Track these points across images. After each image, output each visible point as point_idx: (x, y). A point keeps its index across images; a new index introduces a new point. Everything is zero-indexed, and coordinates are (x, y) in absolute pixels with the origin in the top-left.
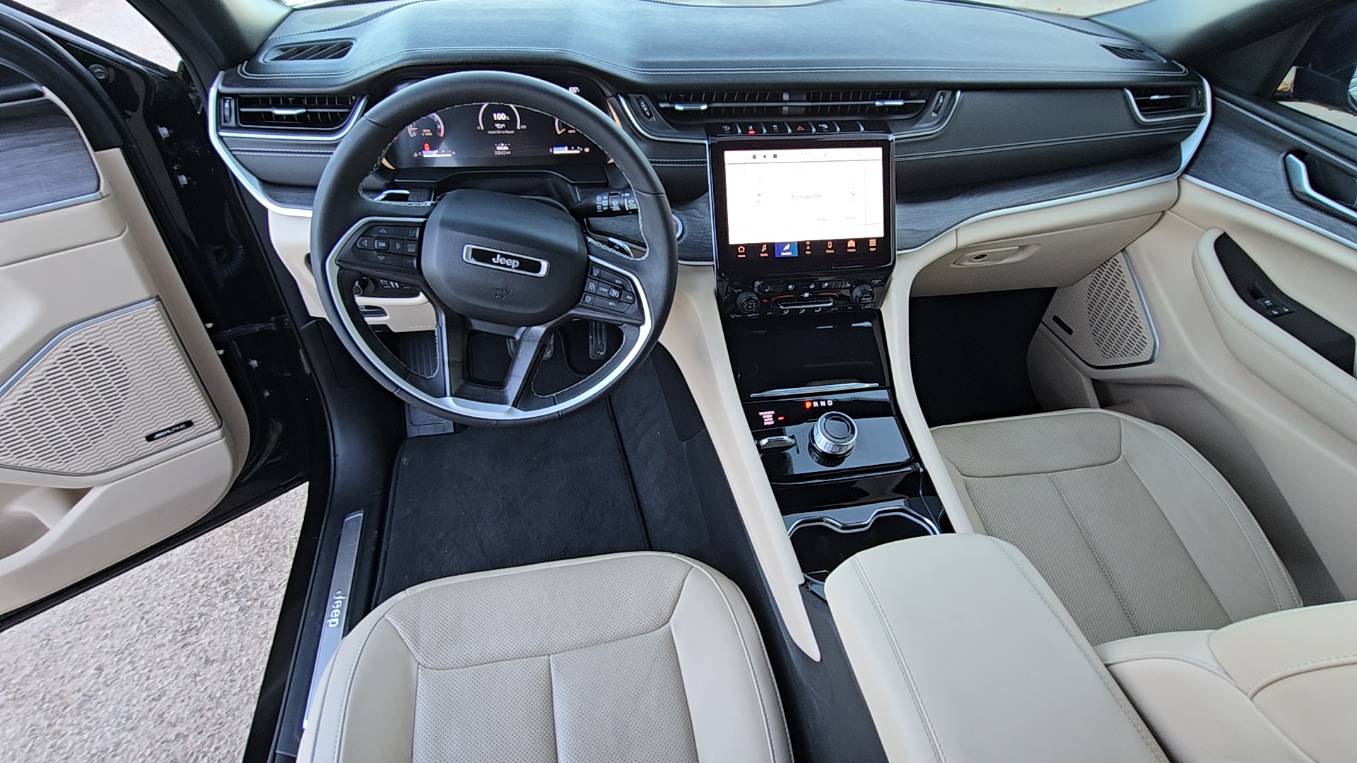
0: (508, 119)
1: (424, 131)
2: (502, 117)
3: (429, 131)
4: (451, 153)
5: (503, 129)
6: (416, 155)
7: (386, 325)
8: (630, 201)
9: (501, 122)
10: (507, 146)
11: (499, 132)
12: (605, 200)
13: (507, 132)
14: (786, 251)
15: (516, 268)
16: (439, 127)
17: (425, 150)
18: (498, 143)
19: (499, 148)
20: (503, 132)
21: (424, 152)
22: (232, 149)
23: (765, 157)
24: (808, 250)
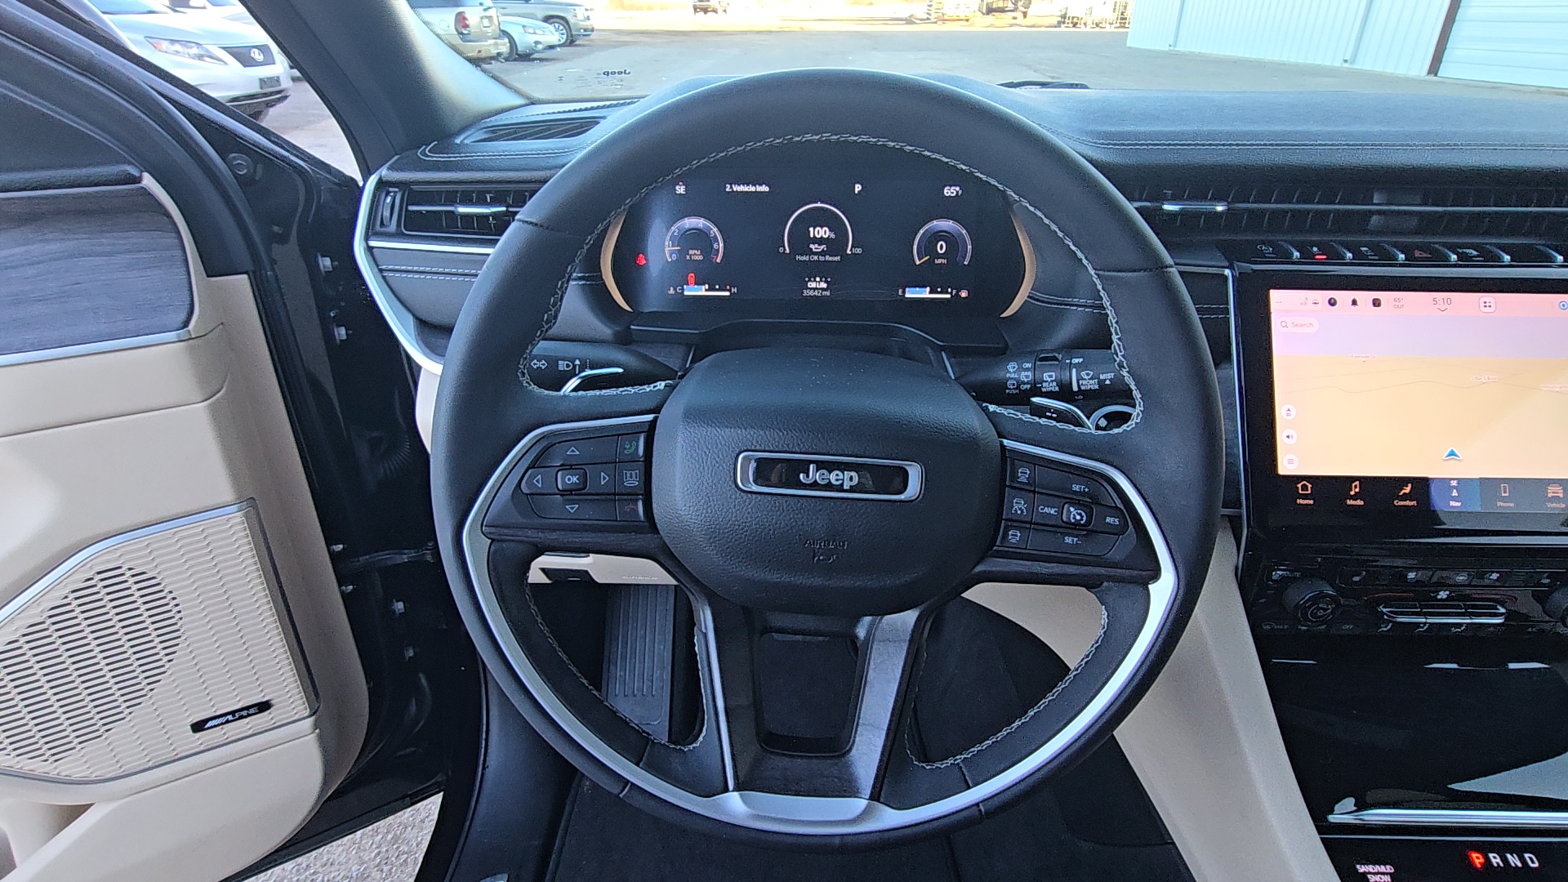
0: (833, 236)
1: (691, 252)
2: (822, 232)
3: (699, 252)
4: (730, 290)
5: (822, 253)
6: (672, 291)
7: (586, 572)
8: (1083, 374)
9: (820, 241)
10: (826, 282)
11: (816, 258)
12: (1027, 370)
13: (828, 258)
14: (1405, 497)
15: (852, 490)
16: (715, 246)
17: (688, 284)
18: (812, 277)
19: (812, 285)
20: (822, 258)
21: (685, 287)
22: (384, 267)
23: (1354, 302)
24: (1455, 499)
